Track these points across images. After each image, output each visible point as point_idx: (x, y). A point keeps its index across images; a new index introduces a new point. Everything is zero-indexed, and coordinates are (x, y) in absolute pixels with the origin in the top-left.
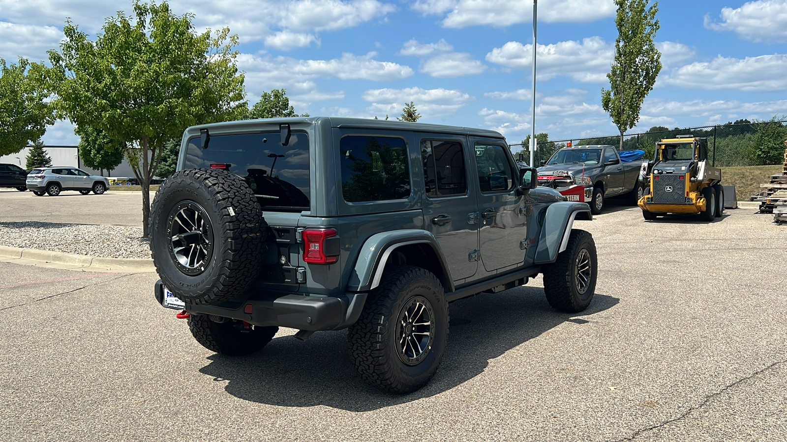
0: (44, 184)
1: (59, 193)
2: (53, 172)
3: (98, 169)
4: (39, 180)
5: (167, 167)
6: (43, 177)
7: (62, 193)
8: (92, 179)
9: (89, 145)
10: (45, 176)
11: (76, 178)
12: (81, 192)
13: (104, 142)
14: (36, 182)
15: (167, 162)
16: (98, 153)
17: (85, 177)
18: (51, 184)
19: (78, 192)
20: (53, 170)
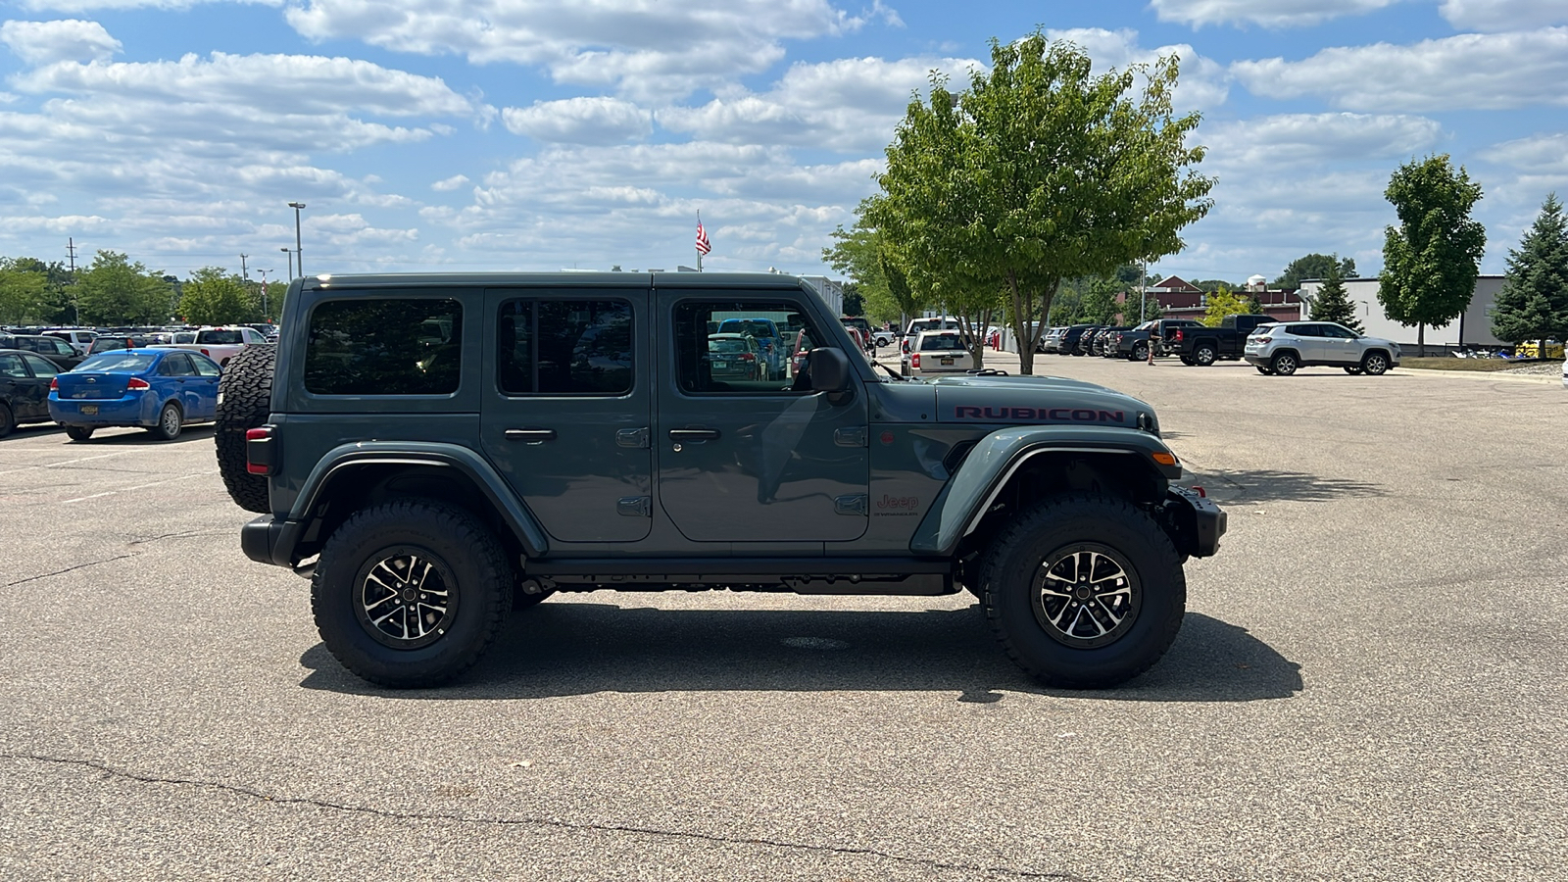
0: (1268, 354)
1: (1294, 371)
2: (1287, 331)
3: (1414, 325)
4: (1261, 345)
5: (1521, 321)
6: (1268, 341)
7: (1298, 371)
8: (1361, 345)
9: (1396, 276)
10: (1271, 339)
11: (1330, 342)
12: (1347, 370)
13: (1428, 269)
14: (1255, 349)
15: (1523, 309)
16: (1413, 291)
17: (1348, 340)
18: (1280, 353)
19: (1342, 370)
20: (1288, 327)
